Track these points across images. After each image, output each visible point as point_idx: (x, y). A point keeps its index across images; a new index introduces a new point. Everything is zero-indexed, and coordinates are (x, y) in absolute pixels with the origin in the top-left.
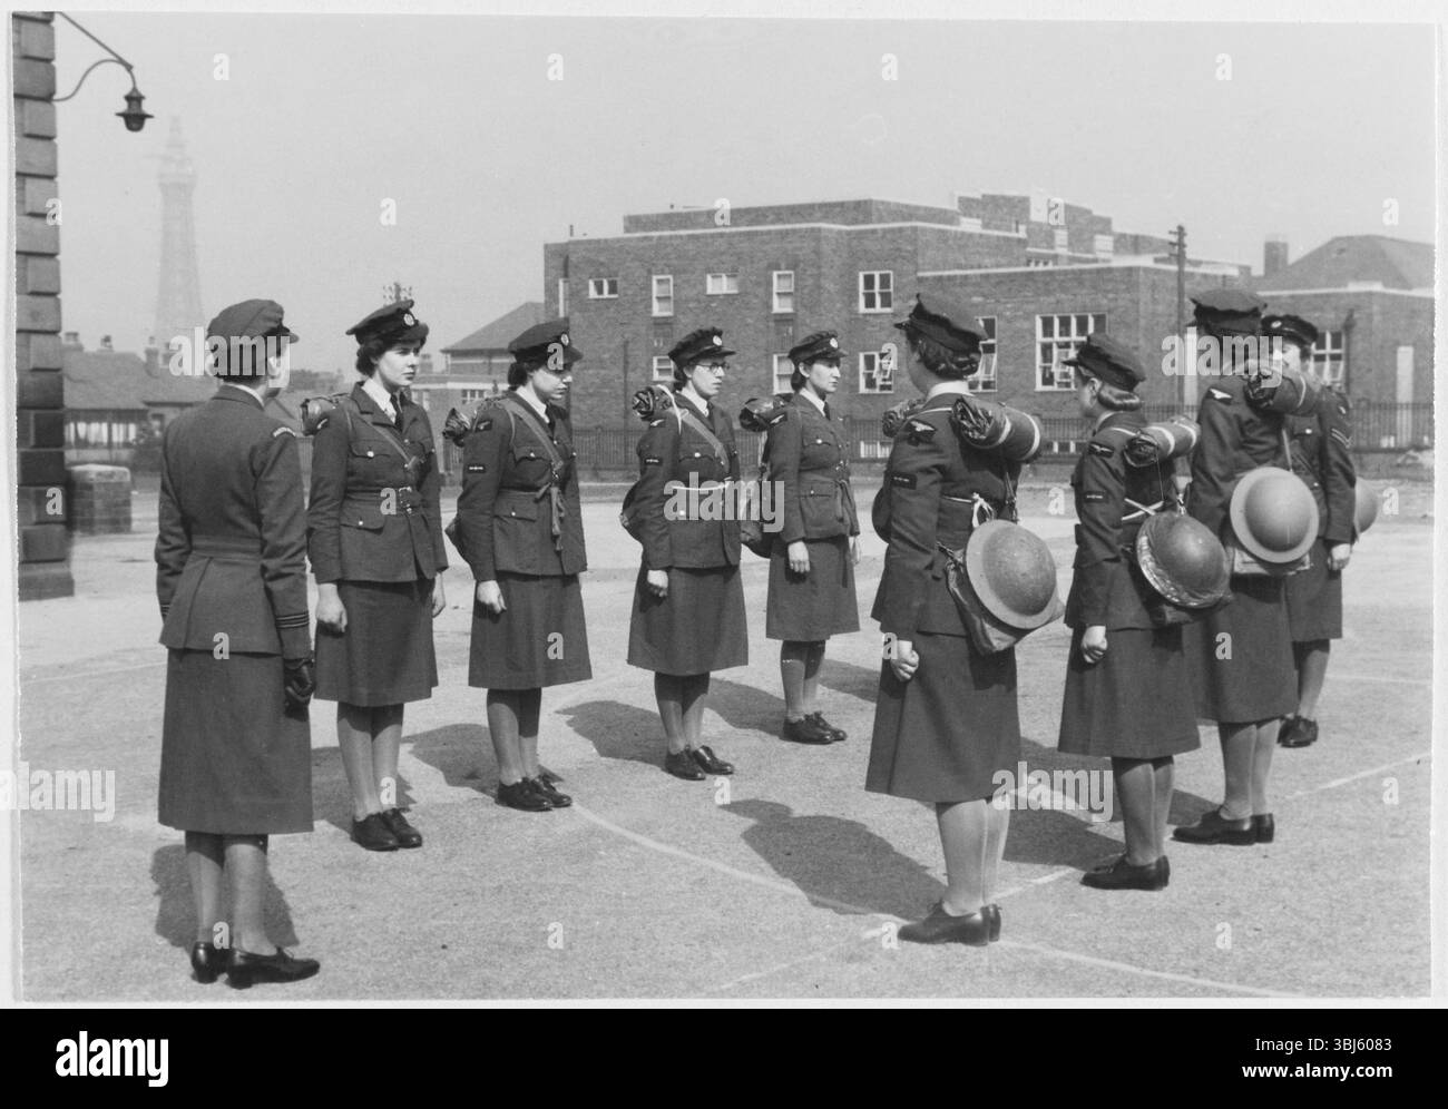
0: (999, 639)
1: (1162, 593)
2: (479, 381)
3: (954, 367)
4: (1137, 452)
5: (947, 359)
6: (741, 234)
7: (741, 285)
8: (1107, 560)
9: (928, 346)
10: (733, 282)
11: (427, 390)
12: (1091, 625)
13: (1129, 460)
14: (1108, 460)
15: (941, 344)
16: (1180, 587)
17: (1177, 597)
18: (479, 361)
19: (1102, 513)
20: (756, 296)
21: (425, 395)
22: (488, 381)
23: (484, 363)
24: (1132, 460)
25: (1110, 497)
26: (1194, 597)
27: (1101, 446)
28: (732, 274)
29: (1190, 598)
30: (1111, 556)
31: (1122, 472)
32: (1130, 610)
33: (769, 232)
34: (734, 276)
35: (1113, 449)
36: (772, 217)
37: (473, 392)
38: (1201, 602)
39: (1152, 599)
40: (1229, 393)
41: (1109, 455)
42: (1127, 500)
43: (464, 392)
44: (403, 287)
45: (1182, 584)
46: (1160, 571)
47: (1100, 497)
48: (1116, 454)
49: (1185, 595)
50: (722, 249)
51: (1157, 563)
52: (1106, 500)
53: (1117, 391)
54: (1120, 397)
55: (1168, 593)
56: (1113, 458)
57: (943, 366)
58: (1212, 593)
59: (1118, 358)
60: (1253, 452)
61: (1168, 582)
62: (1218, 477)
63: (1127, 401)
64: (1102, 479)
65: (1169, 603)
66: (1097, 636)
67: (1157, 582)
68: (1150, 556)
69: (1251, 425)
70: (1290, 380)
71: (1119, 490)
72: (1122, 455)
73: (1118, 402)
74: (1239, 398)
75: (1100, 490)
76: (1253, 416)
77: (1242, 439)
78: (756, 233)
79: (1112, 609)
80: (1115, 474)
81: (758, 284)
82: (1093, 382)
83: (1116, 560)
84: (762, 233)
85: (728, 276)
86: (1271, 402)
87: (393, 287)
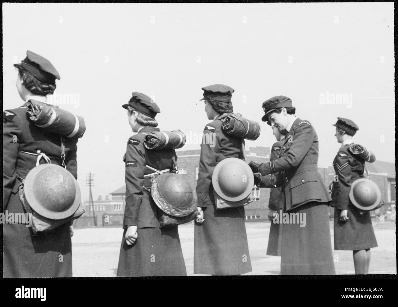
0: (40, 224)
1: (162, 209)
2: (119, 202)
3: (40, 89)
4: (149, 142)
5: (37, 85)
6: (187, 157)
7: (187, 172)
8: (136, 193)
9: (28, 77)
10: (185, 171)
11: (104, 205)
12: (130, 226)
13: (146, 146)
14: (137, 147)
15: (35, 77)
16: (171, 206)
17: (170, 211)
18: (119, 196)
19: (133, 171)
20: (191, 175)
21: (104, 206)
22: (122, 202)
23: (121, 197)
24: (148, 146)
25: (138, 164)
26: (178, 211)
27: (134, 140)
28: (185, 168)
29: (176, 212)
30: (138, 191)
31: (143, 152)
32: (148, 219)
33: (195, 157)
34: (185, 169)
35: (139, 142)
36: (196, 153)
37: (117, 205)
38: (181, 213)
39: (158, 213)
40: (214, 128)
41: (137, 144)
42: (147, 166)
43: (115, 205)
44: (91, 173)
45: (172, 205)
46: (161, 199)
47: (133, 164)
48: (141, 144)
49: (173, 210)
50: (182, 162)
51: (160, 195)
52: (135, 165)
53: (145, 117)
54: (146, 120)
55: (165, 209)
56: (139, 145)
57: (34, 88)
58: (187, 210)
59: (145, 101)
60: (225, 154)
61: (165, 204)
62: (207, 164)
63: (150, 122)
64: (134, 156)
65: (166, 214)
66: (133, 231)
67: (160, 204)
68: (157, 192)
69: (224, 142)
70: (241, 121)
71: (142, 160)
72: (143, 144)
73: (145, 122)
74: (219, 129)
75: (134, 160)
76: (225, 138)
77: (220, 148)
78: (192, 157)
79: (140, 219)
80: (140, 153)
81: (192, 171)
82: (134, 113)
83: (141, 193)
84: (193, 157)
85: (184, 169)
86: (232, 131)
87: (89, 174)
